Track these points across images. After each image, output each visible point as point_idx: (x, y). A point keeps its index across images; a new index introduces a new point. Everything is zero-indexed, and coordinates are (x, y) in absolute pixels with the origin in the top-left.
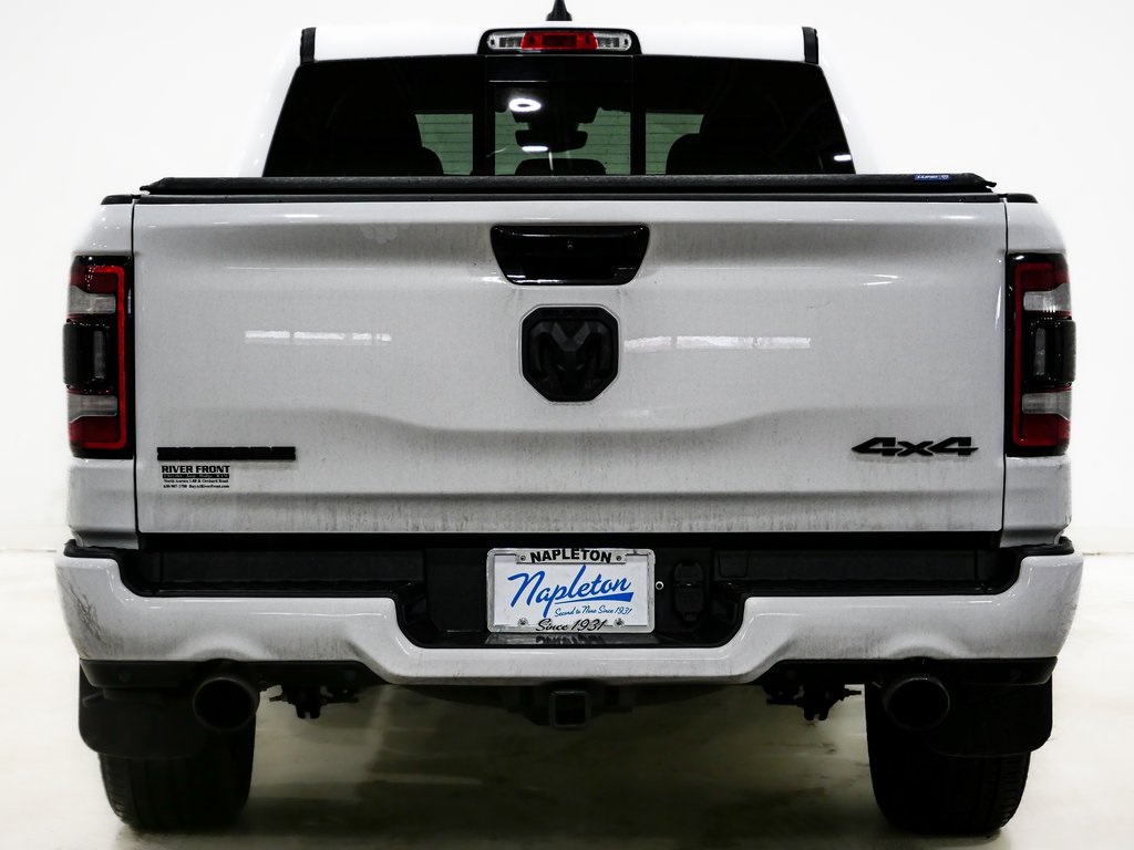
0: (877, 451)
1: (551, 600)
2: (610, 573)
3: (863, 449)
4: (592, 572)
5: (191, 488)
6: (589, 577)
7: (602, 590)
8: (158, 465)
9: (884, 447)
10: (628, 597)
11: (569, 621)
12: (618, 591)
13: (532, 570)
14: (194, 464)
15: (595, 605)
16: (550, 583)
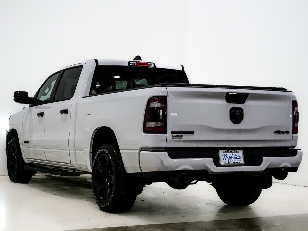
0: (277, 133)
1: (229, 159)
2: (237, 154)
3: (275, 132)
4: (234, 154)
5: (176, 139)
6: (234, 155)
7: (236, 157)
8: (171, 135)
9: (278, 132)
10: (240, 158)
11: (232, 162)
12: (238, 157)
13: (225, 154)
14: (177, 135)
15: (235, 160)
16: (228, 156)
